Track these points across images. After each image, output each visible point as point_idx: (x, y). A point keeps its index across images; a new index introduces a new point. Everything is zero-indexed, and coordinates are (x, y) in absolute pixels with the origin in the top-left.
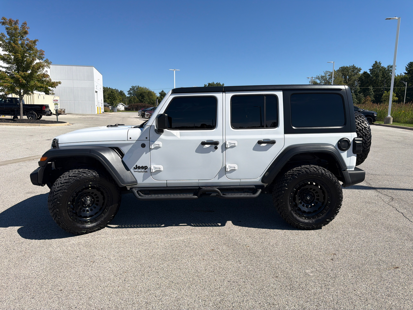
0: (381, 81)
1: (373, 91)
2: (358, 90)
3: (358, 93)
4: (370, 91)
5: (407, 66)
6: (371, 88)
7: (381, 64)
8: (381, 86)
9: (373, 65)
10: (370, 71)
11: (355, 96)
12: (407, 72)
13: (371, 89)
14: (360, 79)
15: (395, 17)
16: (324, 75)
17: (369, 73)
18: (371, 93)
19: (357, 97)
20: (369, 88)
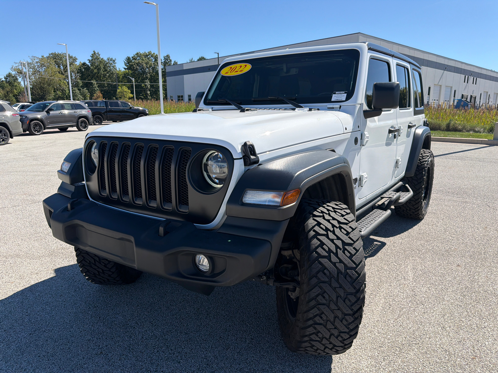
0: (103, 74)
1: (98, 86)
2: (80, 84)
3: (81, 87)
4: (94, 86)
5: (125, 61)
6: (94, 82)
7: (100, 55)
8: (104, 81)
9: (92, 55)
10: (89, 62)
11: (78, 91)
12: (126, 68)
13: (94, 84)
14: (79, 71)
15: (153, 2)
16: (31, 61)
17: (89, 64)
18: (95, 88)
19: (80, 92)
20: (92, 83)
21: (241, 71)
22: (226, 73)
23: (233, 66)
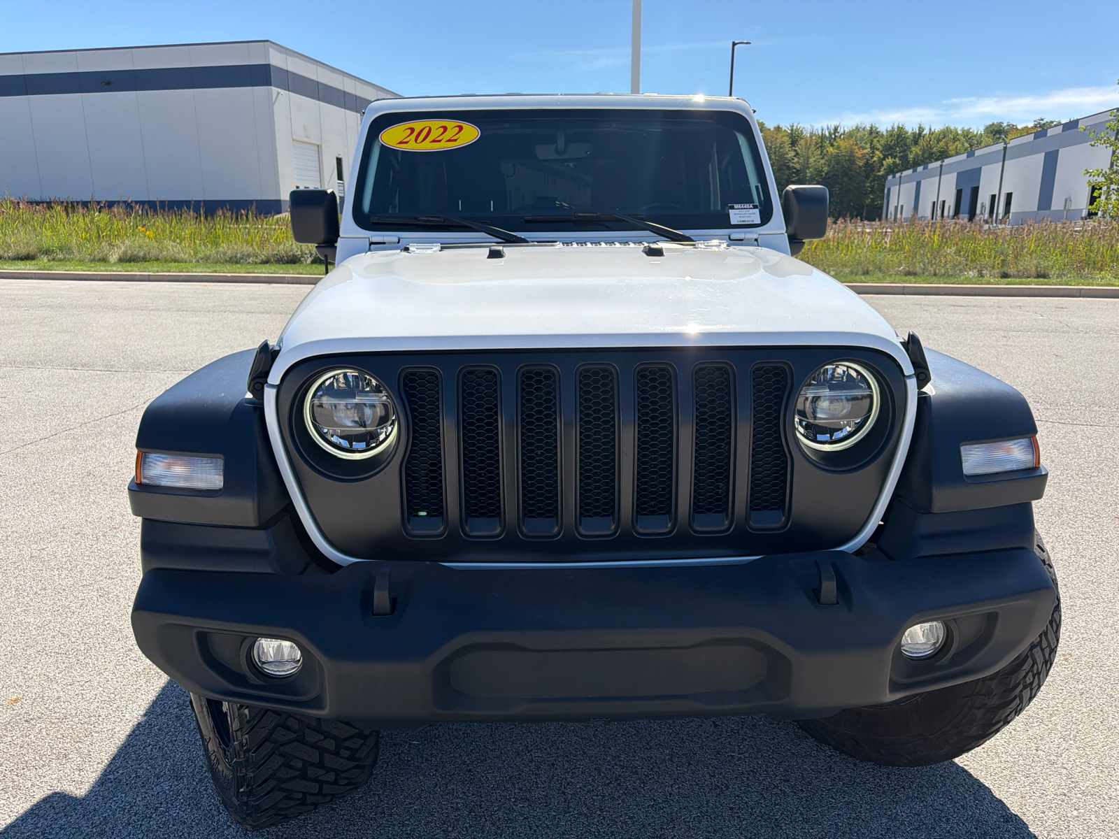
21: (449, 141)
22: (401, 143)
23: (418, 125)
